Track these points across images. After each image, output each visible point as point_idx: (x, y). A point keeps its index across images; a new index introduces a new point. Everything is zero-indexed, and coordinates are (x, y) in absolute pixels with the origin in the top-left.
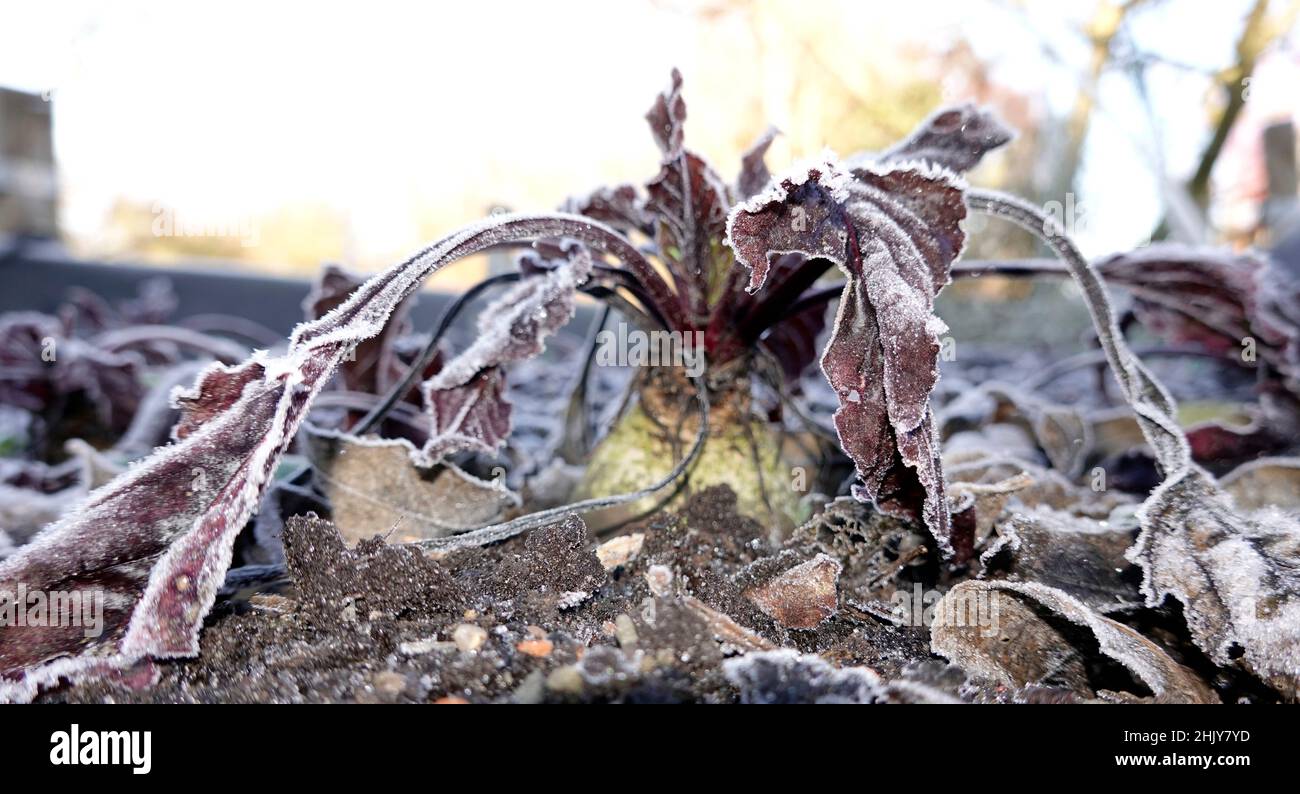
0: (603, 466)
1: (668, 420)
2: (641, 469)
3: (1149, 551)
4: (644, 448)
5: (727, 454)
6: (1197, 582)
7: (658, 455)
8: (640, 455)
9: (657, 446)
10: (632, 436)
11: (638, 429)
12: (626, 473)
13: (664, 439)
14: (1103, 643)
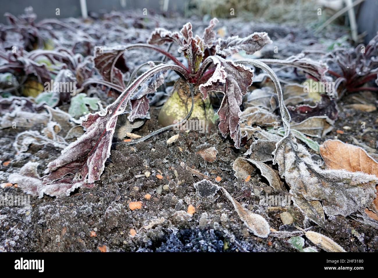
0: (169, 106)
1: (184, 98)
2: (178, 109)
3: (276, 153)
4: (178, 104)
5: (198, 107)
6: (282, 162)
7: (182, 106)
8: (178, 106)
9: (181, 104)
10: (176, 100)
11: (177, 99)
12: (174, 110)
13: (183, 103)
14: (262, 173)
